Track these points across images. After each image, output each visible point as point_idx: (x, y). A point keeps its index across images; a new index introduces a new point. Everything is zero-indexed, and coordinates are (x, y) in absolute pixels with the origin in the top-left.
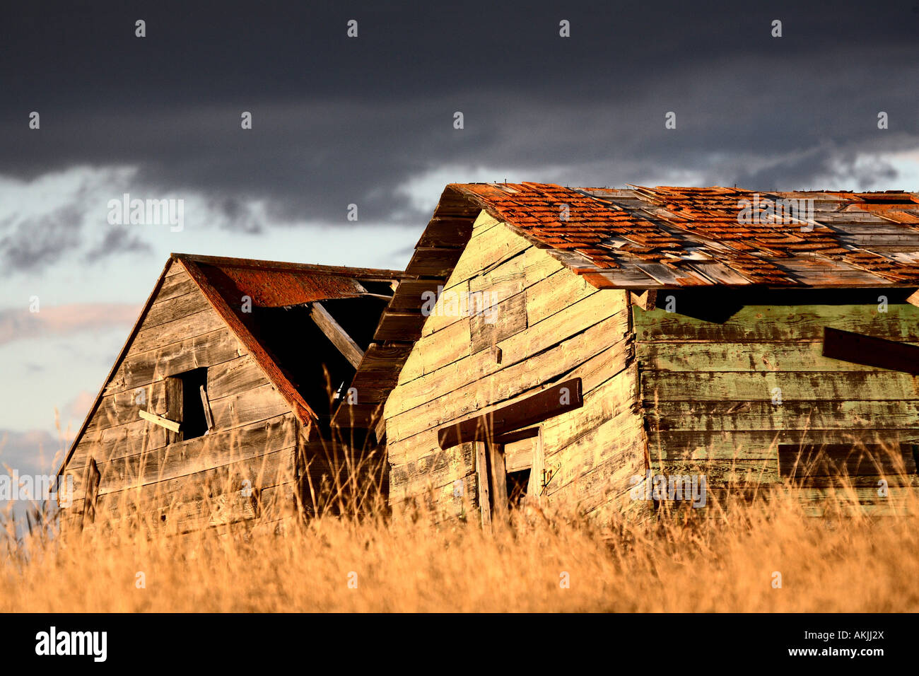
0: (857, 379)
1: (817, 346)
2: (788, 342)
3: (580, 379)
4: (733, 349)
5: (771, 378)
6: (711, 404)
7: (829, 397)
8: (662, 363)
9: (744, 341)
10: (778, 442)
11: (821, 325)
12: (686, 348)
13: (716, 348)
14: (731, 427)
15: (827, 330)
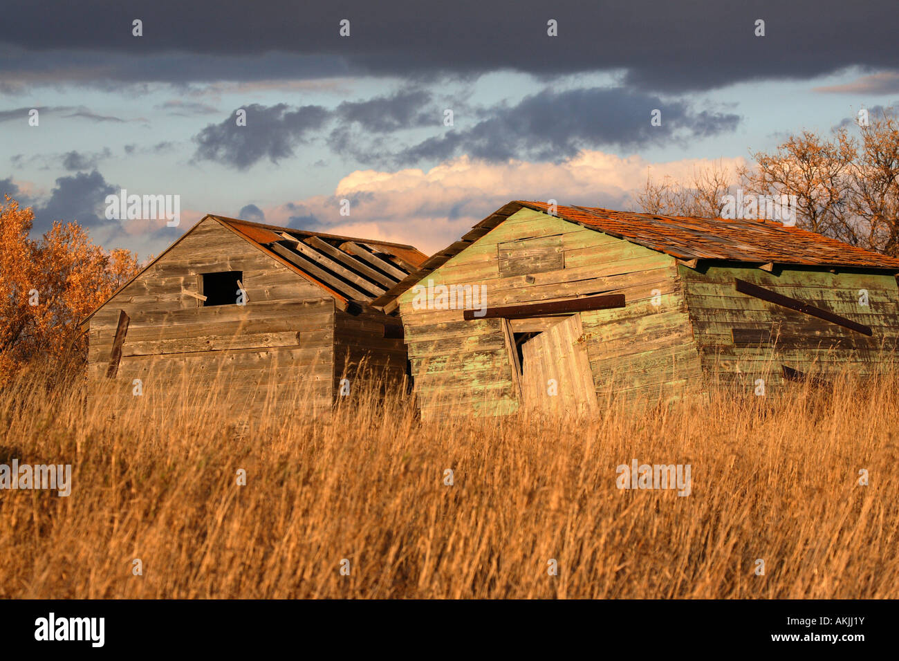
0: (747, 300)
1: (734, 286)
2: (725, 284)
3: (624, 295)
4: (710, 286)
5: (722, 299)
6: (708, 310)
7: (740, 308)
8: (691, 291)
9: (713, 282)
10: (732, 327)
11: (733, 277)
12: (696, 285)
13: (705, 285)
14: (714, 320)
15: (737, 279)
